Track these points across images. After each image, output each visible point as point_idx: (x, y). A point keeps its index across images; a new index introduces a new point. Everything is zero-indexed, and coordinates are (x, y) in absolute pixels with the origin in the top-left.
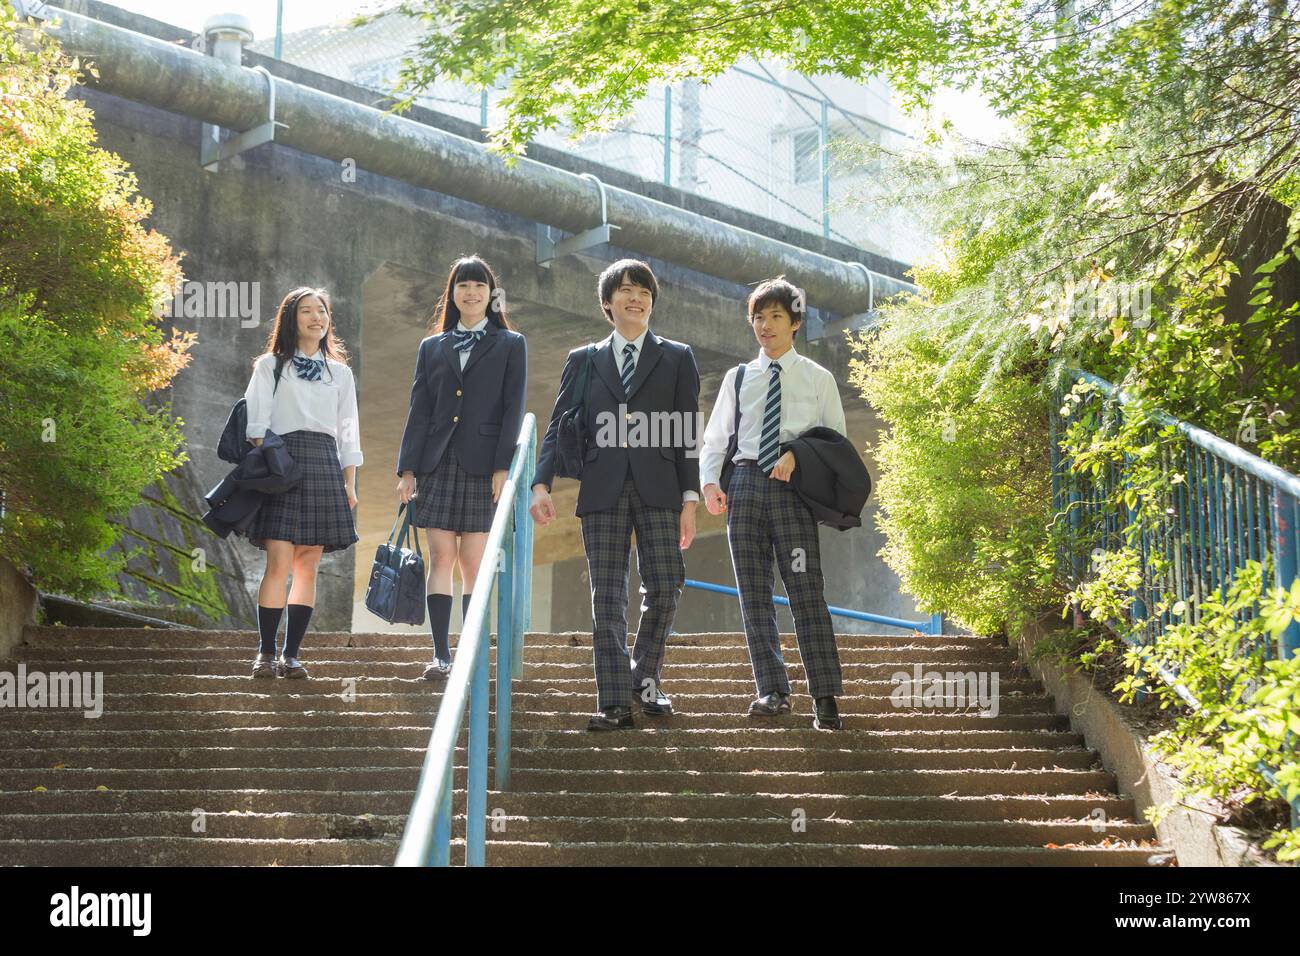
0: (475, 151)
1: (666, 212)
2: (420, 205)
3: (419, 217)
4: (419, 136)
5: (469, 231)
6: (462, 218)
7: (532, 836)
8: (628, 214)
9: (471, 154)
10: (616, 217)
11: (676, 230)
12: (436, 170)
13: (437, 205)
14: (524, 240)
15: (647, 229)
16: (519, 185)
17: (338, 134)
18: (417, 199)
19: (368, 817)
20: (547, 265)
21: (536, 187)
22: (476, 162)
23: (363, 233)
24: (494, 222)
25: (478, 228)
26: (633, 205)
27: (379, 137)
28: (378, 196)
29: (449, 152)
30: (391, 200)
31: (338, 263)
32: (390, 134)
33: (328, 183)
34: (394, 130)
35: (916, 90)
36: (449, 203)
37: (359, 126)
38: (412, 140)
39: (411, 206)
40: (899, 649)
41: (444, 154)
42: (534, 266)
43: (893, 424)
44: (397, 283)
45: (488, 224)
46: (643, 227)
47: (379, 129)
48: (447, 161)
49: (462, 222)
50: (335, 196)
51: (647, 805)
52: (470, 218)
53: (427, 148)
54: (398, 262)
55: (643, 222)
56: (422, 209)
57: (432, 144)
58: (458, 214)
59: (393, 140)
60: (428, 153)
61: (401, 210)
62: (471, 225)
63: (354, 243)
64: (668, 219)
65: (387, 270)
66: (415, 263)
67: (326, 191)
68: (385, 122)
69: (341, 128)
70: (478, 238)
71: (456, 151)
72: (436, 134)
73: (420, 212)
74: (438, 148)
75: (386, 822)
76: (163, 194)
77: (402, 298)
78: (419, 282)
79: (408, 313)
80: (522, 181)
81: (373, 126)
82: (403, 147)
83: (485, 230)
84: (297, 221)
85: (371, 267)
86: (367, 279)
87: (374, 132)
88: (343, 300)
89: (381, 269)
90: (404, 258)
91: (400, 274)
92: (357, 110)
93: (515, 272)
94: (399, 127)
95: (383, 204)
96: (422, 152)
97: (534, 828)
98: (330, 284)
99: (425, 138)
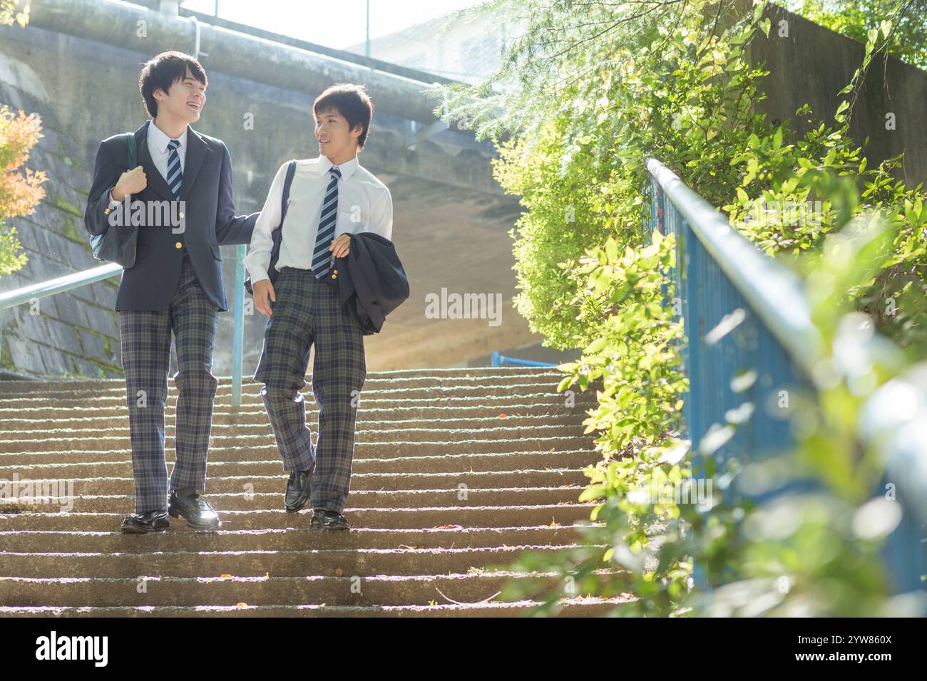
0: (350, 70)
4: (307, 60)
9: (346, 73)
14: (395, 132)
16: (383, 92)
17: (248, 60)
20: (412, 148)
21: (395, 93)
22: (350, 77)
23: (277, 130)
27: (278, 62)
28: (287, 105)
29: (330, 70)
30: (296, 107)
31: (258, 150)
32: (286, 59)
33: (250, 97)
34: (288, 57)
37: (262, 54)
38: (302, 63)
41: (326, 72)
42: (404, 149)
47: (278, 56)
50: (256, 105)
53: (314, 68)
54: (303, 149)
57: (316, 65)
59: (288, 63)
60: (314, 72)
63: (270, 137)
67: (249, 102)
68: (282, 51)
69: (250, 56)
71: (335, 69)
74: (322, 68)
76: (130, 107)
80: (384, 89)
81: (274, 54)
82: (298, 67)
84: (228, 122)
87: (274, 58)
88: (261, 176)
92: (262, 45)
93: (389, 154)
94: (293, 55)
95: (291, 110)
96: (310, 72)
98: (253, 165)
99: (312, 62)
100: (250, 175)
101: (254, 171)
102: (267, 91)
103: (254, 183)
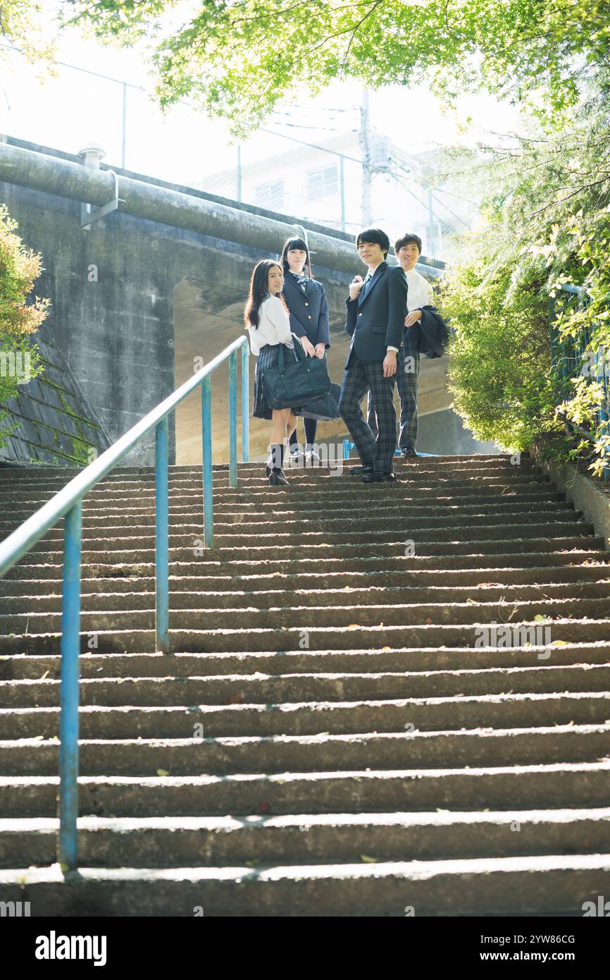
0: (233, 214)
1: (341, 245)
2: (205, 245)
3: (204, 252)
4: (200, 205)
5: (232, 259)
6: (229, 252)
8: (320, 246)
9: (230, 215)
10: (314, 247)
11: (348, 254)
12: (211, 224)
13: (214, 245)
15: (332, 254)
16: (258, 231)
17: (155, 205)
18: (203, 241)
19: (120, 566)
21: (268, 232)
22: (233, 219)
23: (173, 262)
24: (247, 254)
25: (237, 257)
26: (323, 241)
27: (178, 207)
28: (180, 241)
29: (218, 214)
30: (188, 243)
31: (159, 278)
32: (184, 204)
33: (153, 235)
34: (186, 202)
36: (221, 243)
37: (166, 200)
38: (197, 208)
39: (199, 246)
40: (464, 462)
41: (215, 215)
43: (457, 330)
44: (195, 289)
45: (242, 255)
46: (329, 253)
47: (178, 202)
48: (216, 219)
49: (229, 254)
50: (157, 242)
52: (233, 252)
53: (205, 212)
54: (193, 277)
55: (329, 250)
56: (206, 247)
57: (208, 209)
58: (226, 249)
59: (186, 208)
60: (206, 214)
61: (194, 248)
62: (234, 256)
63: (168, 267)
64: (343, 248)
65: (188, 282)
66: (203, 277)
67: (152, 239)
68: (181, 198)
69: (156, 202)
70: (238, 263)
71: (222, 213)
72: (211, 204)
73: (204, 249)
74: (211, 212)
75: (131, 568)
76: (60, 243)
77: (198, 298)
78: (206, 288)
79: (203, 307)
80: (260, 229)
81: (174, 200)
82: (191, 212)
83: (242, 258)
84: (136, 255)
85: (178, 280)
86: (176, 287)
87: (175, 204)
88: (162, 299)
89: (184, 281)
90: (196, 275)
91: (195, 284)
92: (165, 193)
94: (189, 201)
95: (184, 245)
96: (202, 215)
98: (155, 290)
99: (204, 207)
100: (154, 298)
101: (156, 295)
102: (165, 230)
103: (156, 304)
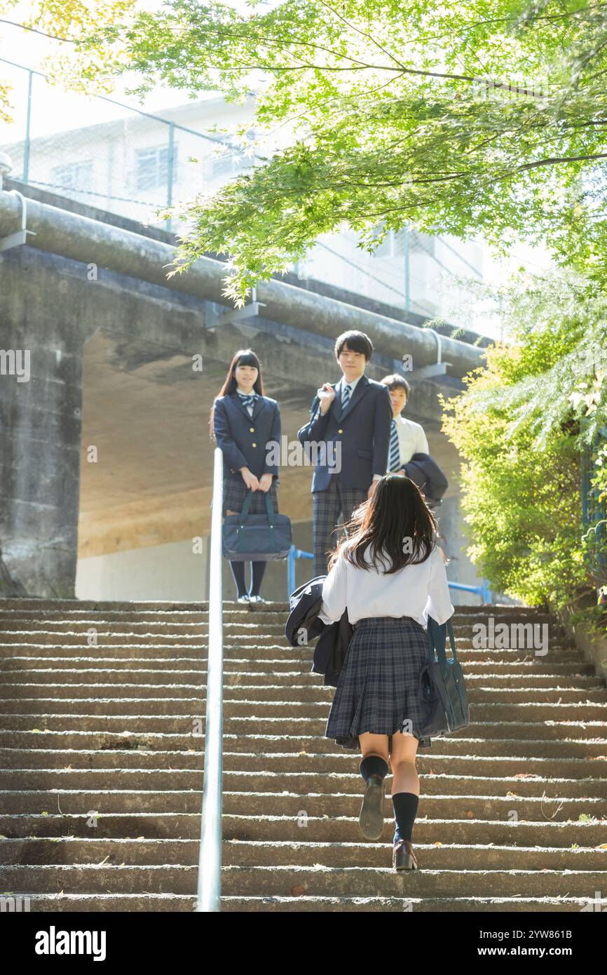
0: (164, 251)
1: (297, 294)
2: (125, 287)
3: (124, 296)
4: (125, 240)
5: (158, 306)
6: (153, 296)
7: (238, 748)
8: (271, 295)
9: (161, 254)
10: (262, 297)
11: (304, 306)
12: (137, 264)
13: (137, 288)
14: (196, 313)
15: (284, 306)
16: (195, 275)
17: (69, 239)
18: (122, 283)
19: (126, 734)
20: (212, 330)
22: (165, 259)
23: (85, 308)
24: (176, 300)
25: (164, 304)
26: (274, 289)
27: (98, 241)
29: (146, 252)
31: (67, 329)
32: (105, 238)
33: (61, 273)
34: (109, 236)
35: (501, 245)
36: (144, 286)
37: (84, 233)
38: (121, 243)
39: (118, 289)
41: (143, 253)
42: (204, 331)
44: (108, 342)
45: (171, 301)
46: (281, 304)
47: (98, 235)
48: (145, 258)
49: (154, 300)
50: (65, 282)
51: (314, 727)
52: (158, 297)
53: (131, 249)
54: (109, 328)
55: (281, 301)
56: (126, 290)
57: (135, 246)
58: (151, 294)
59: (108, 243)
60: (132, 252)
61: (111, 292)
62: (160, 302)
63: (78, 314)
64: (298, 299)
65: (101, 333)
66: (121, 329)
67: (59, 278)
68: (102, 230)
69: (72, 234)
70: (165, 311)
71: (152, 250)
72: (138, 238)
73: (125, 293)
74: (139, 249)
75: (139, 738)
77: (110, 353)
78: (123, 341)
79: (114, 363)
81: (94, 233)
82: (114, 248)
83: (170, 306)
84: (39, 299)
85: (91, 331)
86: (87, 341)
87: (95, 237)
88: (69, 356)
89: (97, 332)
90: (113, 326)
91: (109, 336)
92: (82, 222)
93: (190, 335)
94: (112, 234)
96: (128, 252)
97: (240, 742)
98: (62, 344)
99: (130, 242)
100: (59, 354)
101: (62, 350)
102: (77, 267)
103: (62, 362)
